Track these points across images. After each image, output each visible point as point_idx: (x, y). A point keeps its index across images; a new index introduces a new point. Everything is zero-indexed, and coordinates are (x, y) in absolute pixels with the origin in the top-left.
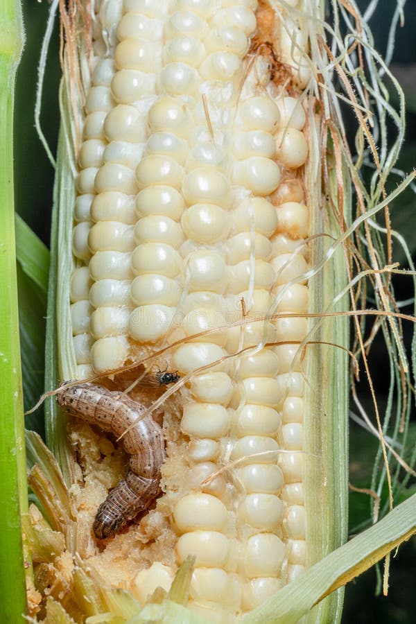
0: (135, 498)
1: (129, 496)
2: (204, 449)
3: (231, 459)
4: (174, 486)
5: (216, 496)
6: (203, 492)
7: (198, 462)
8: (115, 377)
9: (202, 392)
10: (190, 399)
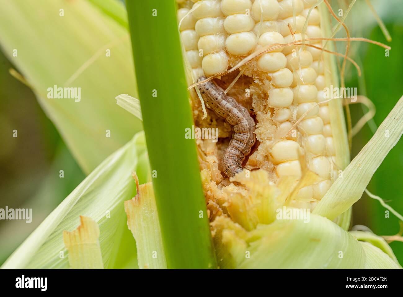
0: (243, 146)
1: (239, 146)
2: (284, 114)
3: (298, 118)
4: (268, 137)
5: (294, 140)
6: (287, 139)
7: (281, 122)
8: (222, 77)
9: (279, 82)
10: (272, 87)
